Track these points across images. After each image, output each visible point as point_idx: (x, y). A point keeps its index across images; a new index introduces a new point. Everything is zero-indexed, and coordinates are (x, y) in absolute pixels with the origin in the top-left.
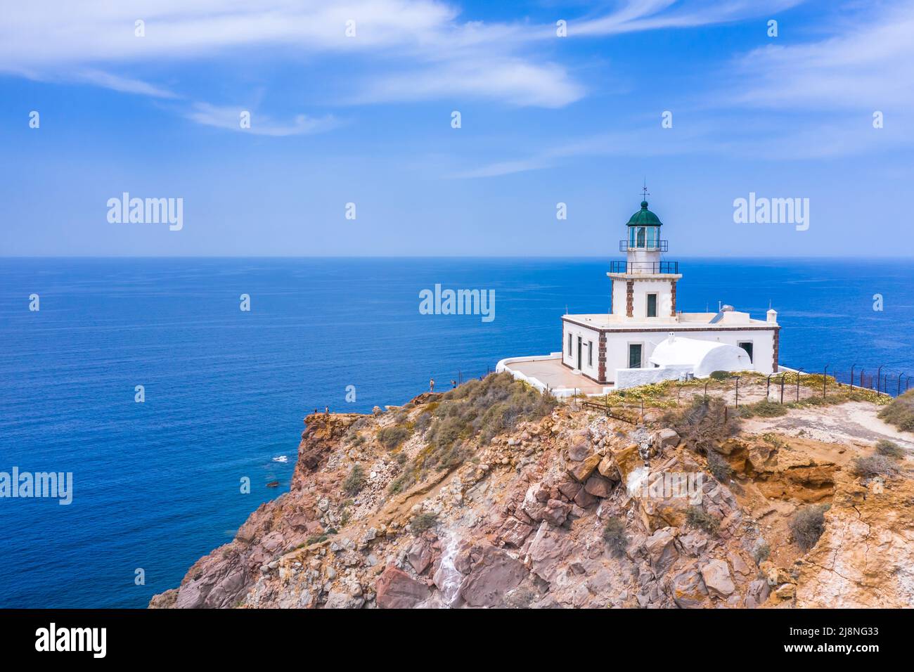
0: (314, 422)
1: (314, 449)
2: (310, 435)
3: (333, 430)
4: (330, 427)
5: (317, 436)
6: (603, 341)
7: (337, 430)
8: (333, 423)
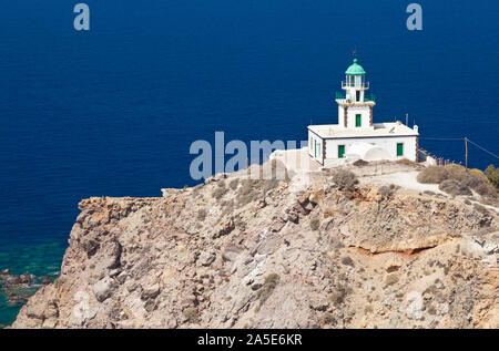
0: (90, 206)
1: (91, 232)
2: (87, 219)
3: (110, 212)
4: (107, 211)
5: (95, 219)
6: (324, 143)
7: (114, 213)
8: (109, 207)
